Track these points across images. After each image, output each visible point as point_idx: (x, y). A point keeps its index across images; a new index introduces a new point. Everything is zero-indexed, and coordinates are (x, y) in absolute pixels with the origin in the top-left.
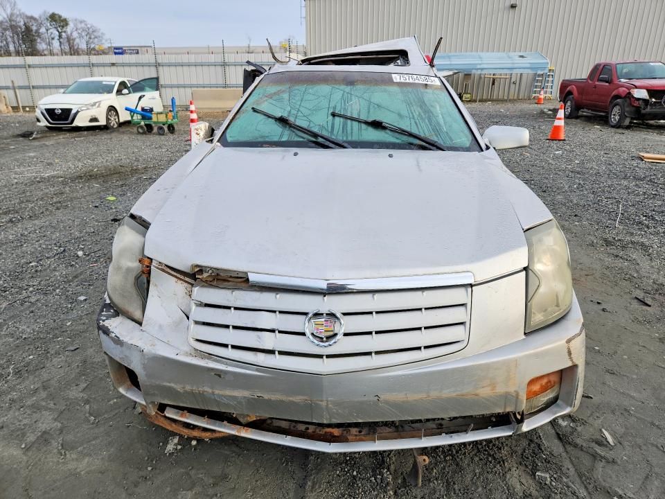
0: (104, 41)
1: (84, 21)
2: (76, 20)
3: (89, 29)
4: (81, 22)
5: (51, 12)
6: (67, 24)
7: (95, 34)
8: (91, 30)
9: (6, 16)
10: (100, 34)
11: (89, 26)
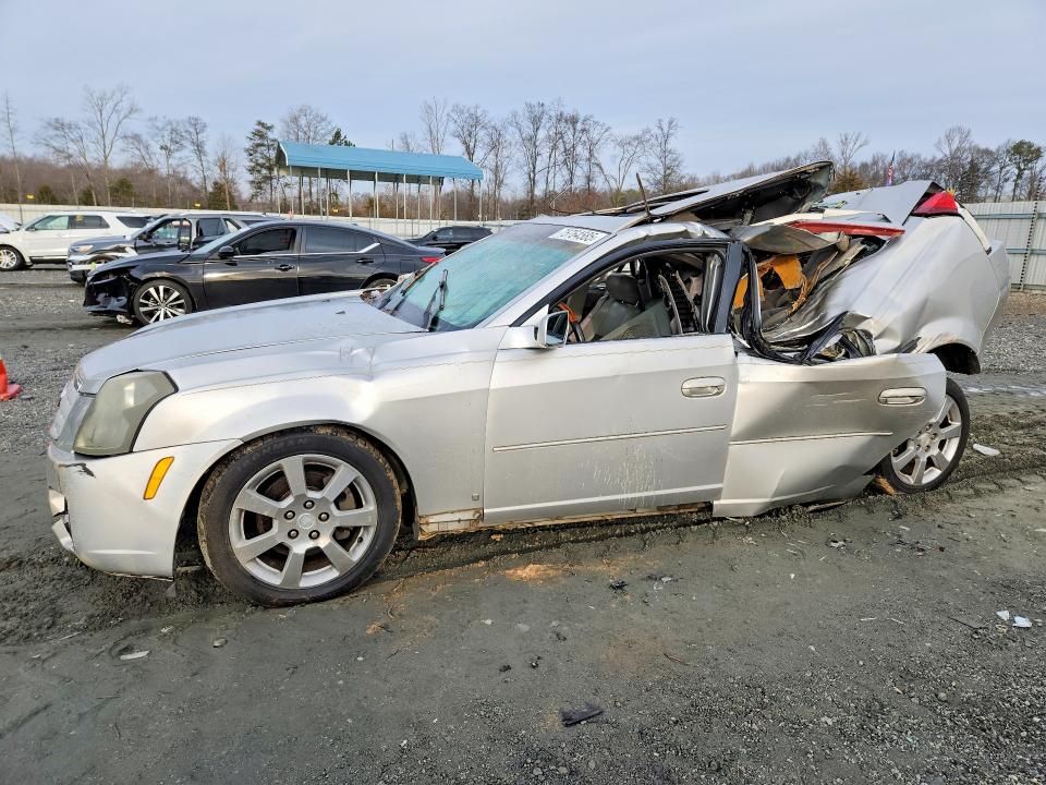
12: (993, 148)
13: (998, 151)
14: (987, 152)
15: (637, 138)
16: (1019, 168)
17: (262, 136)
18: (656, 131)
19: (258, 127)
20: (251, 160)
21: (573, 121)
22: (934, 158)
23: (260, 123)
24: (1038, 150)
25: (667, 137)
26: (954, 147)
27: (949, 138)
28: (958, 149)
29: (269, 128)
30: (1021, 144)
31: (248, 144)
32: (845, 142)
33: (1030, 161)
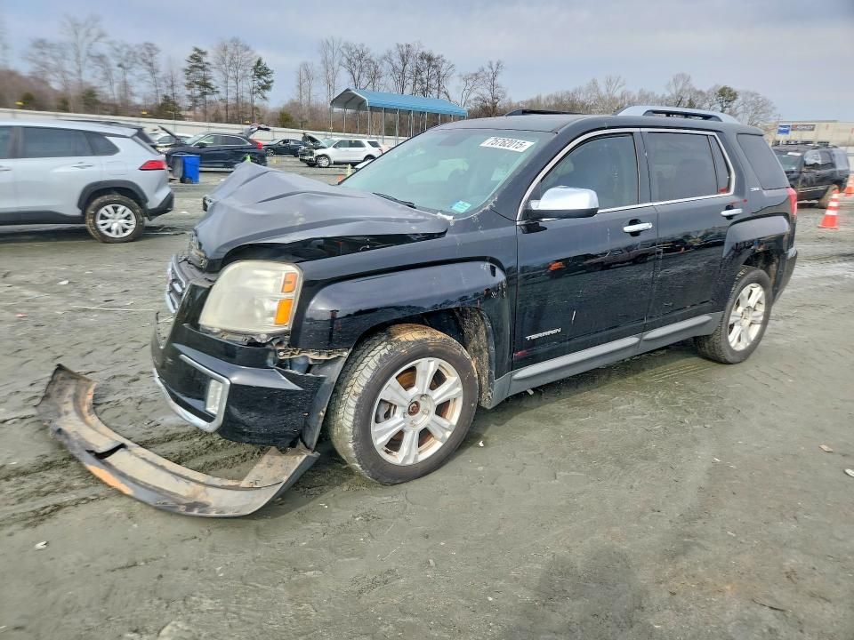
0: (771, 117)
1: (757, 94)
2: (747, 93)
3: (759, 102)
4: (752, 95)
5: (722, 86)
6: (735, 98)
7: (764, 108)
8: (761, 104)
9: (674, 93)
10: (769, 108)
11: (760, 99)
12: (705, 90)
13: (709, 92)
14: (701, 93)
15: (476, 75)
16: (722, 106)
17: (199, 60)
18: (488, 70)
19: (196, 53)
20: (188, 79)
21: (430, 59)
22: (664, 95)
23: (196, 49)
24: (735, 94)
25: (495, 74)
26: (679, 88)
27: (676, 81)
28: (681, 91)
29: (204, 53)
30: (724, 89)
31: (186, 65)
32: (609, 83)
33: (730, 101)
